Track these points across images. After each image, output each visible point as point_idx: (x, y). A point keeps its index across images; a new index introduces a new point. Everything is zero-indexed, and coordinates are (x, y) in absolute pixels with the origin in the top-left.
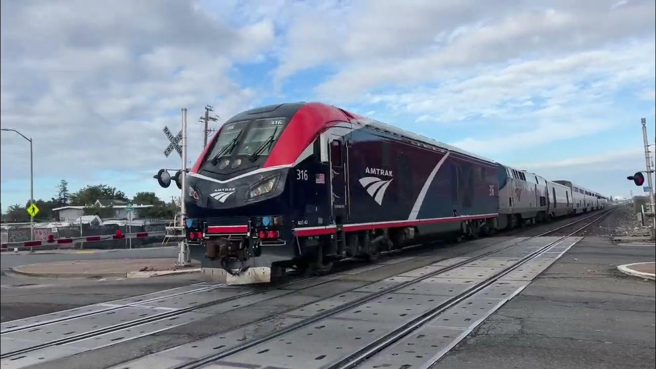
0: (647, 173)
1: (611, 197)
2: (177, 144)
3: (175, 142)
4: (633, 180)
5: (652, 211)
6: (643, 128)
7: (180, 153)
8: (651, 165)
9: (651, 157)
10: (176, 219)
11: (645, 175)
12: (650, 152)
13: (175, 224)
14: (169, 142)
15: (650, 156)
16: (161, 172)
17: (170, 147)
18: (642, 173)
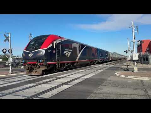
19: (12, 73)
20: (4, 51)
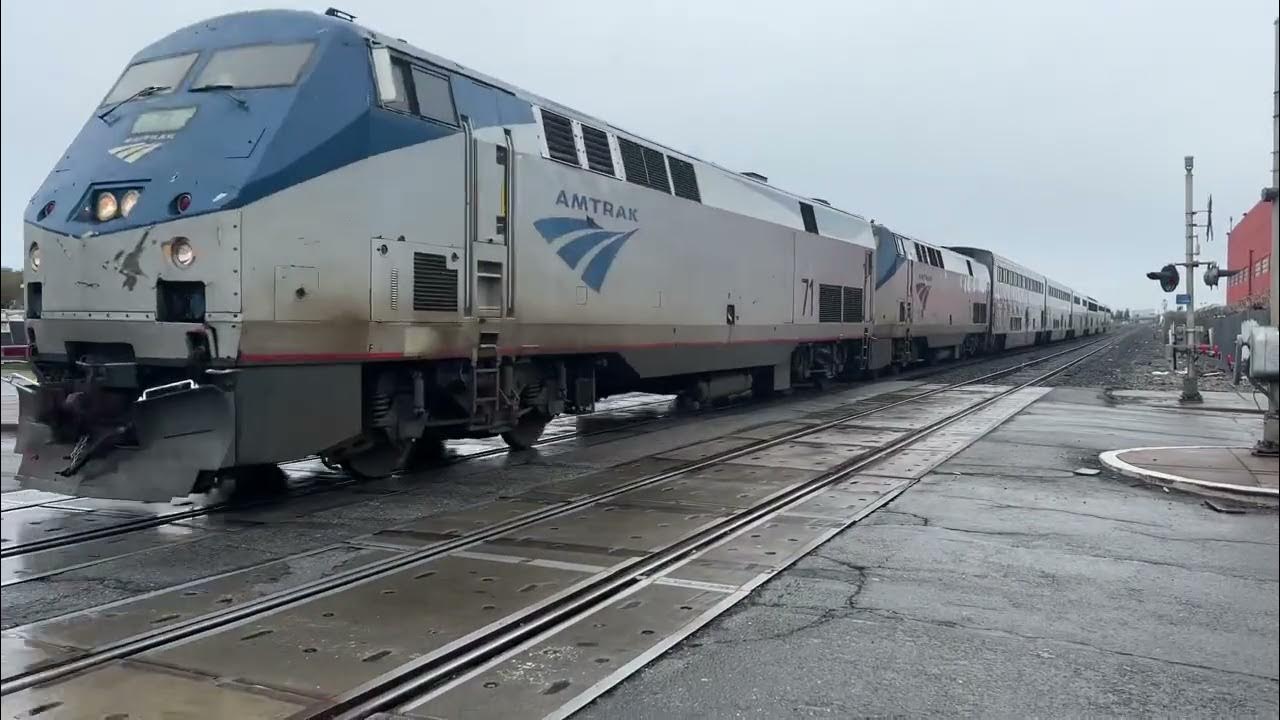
0: (1185, 268)
4: (1158, 281)
5: (1187, 343)
6: (1187, 176)
8: (1194, 251)
9: (1197, 237)
11: (1182, 271)
12: (1195, 225)
15: (1194, 234)
18: (1177, 267)
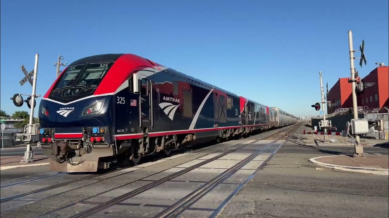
0: (322, 104)
1: (299, 117)
2: (30, 78)
3: (29, 76)
5: (324, 125)
7: (32, 83)
10: (25, 129)
13: (24, 132)
14: (25, 76)
16: (16, 95)
17: (24, 80)
18: (319, 103)
19: (29, 162)
20: (18, 100)
